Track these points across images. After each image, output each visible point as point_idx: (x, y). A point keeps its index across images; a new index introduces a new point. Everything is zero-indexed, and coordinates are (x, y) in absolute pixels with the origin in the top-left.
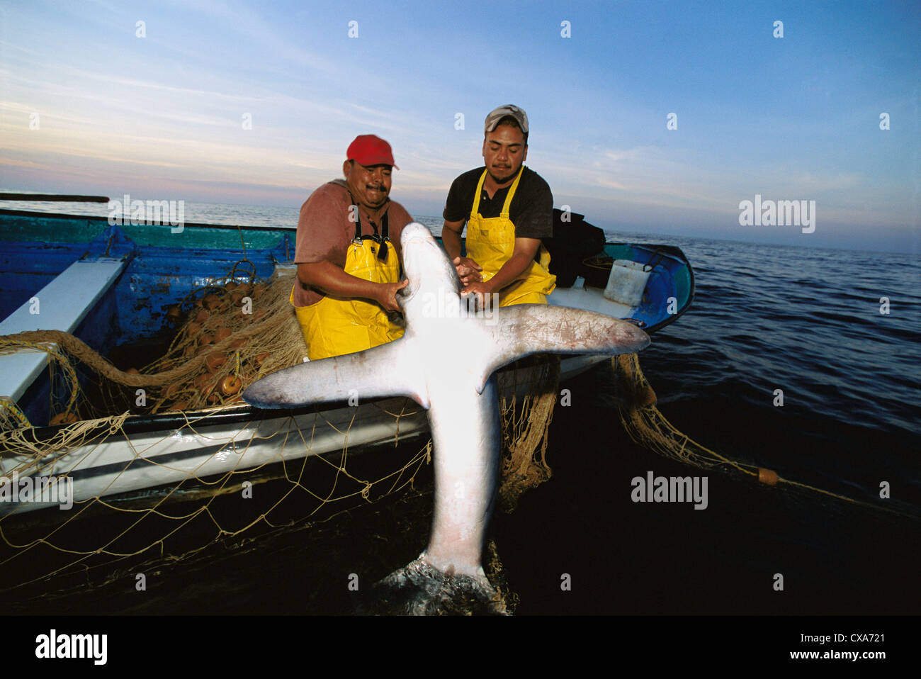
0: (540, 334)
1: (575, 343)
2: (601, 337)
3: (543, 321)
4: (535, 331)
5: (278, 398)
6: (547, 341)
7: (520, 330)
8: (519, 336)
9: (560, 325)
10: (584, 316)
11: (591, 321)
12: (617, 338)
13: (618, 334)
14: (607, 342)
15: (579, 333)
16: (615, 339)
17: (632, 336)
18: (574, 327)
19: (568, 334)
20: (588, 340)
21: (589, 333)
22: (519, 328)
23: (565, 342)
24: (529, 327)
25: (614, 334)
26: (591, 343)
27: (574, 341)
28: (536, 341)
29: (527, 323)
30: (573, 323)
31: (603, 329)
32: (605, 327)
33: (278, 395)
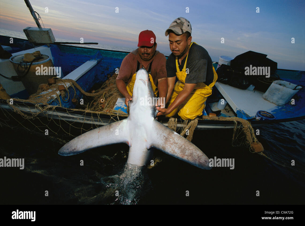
0: (173, 146)
1: (184, 156)
2: (194, 158)
3: (176, 142)
4: (172, 144)
5: (73, 150)
6: (174, 150)
7: (166, 140)
8: (165, 143)
9: (182, 146)
10: (192, 147)
11: (194, 150)
12: (200, 161)
13: (201, 160)
14: (196, 161)
15: (187, 153)
16: (199, 161)
17: (206, 163)
18: (186, 150)
19: (183, 151)
20: (189, 157)
21: (191, 154)
22: (167, 139)
23: (181, 154)
24: (170, 141)
25: (200, 159)
26: (190, 158)
27: (184, 155)
28: (170, 149)
29: (170, 139)
30: (187, 148)
31: (197, 155)
32: (198, 155)
33: (73, 148)
